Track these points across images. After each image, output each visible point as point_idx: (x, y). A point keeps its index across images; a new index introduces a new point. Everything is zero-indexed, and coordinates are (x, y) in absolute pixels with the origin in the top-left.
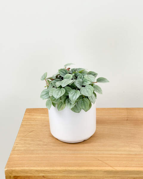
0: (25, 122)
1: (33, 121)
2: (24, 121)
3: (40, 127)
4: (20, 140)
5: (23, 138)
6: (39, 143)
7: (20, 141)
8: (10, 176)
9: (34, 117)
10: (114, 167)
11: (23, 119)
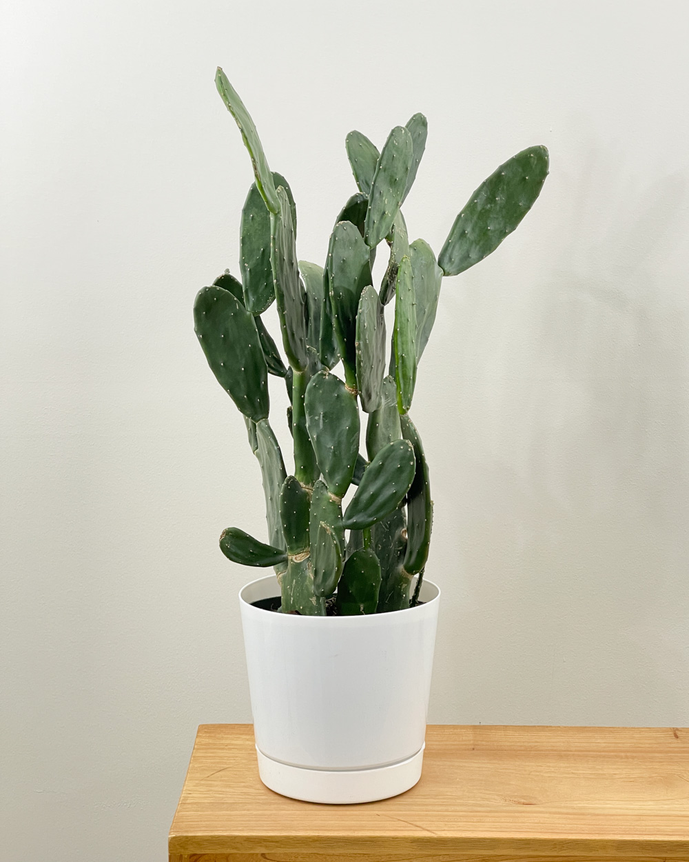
0: (201, 751)
1: (223, 749)
2: (198, 749)
3: (244, 761)
4: (194, 786)
5: (203, 782)
6: (245, 790)
7: (197, 788)
8: (181, 856)
9: (223, 742)
10: (436, 832)
11: (196, 747)
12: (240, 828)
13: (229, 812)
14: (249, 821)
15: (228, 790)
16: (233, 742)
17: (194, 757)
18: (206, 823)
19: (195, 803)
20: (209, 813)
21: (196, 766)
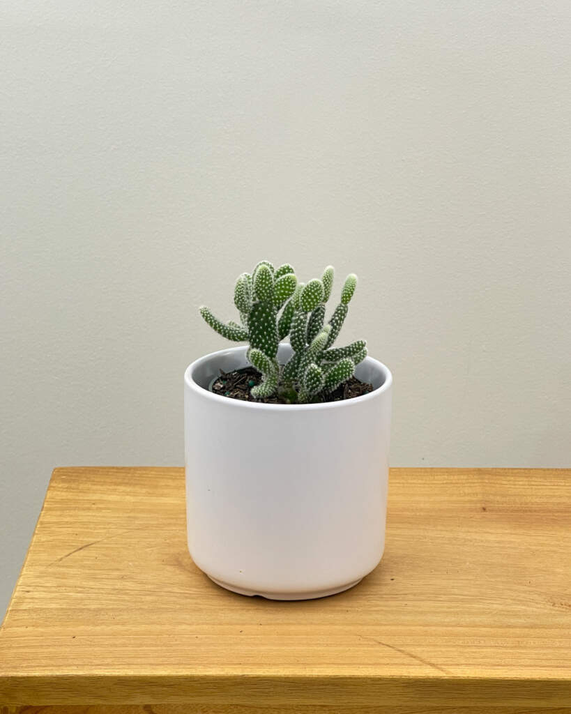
0: (54, 513)
2: (50, 509)
5: (51, 570)
7: (38, 580)
10: (447, 668)
11: (45, 506)
12: (109, 661)
13: (90, 628)
14: (124, 645)
15: (91, 584)
16: (105, 497)
17: (42, 523)
18: (50, 649)
19: (35, 610)
20: (57, 629)
21: (43, 540)
